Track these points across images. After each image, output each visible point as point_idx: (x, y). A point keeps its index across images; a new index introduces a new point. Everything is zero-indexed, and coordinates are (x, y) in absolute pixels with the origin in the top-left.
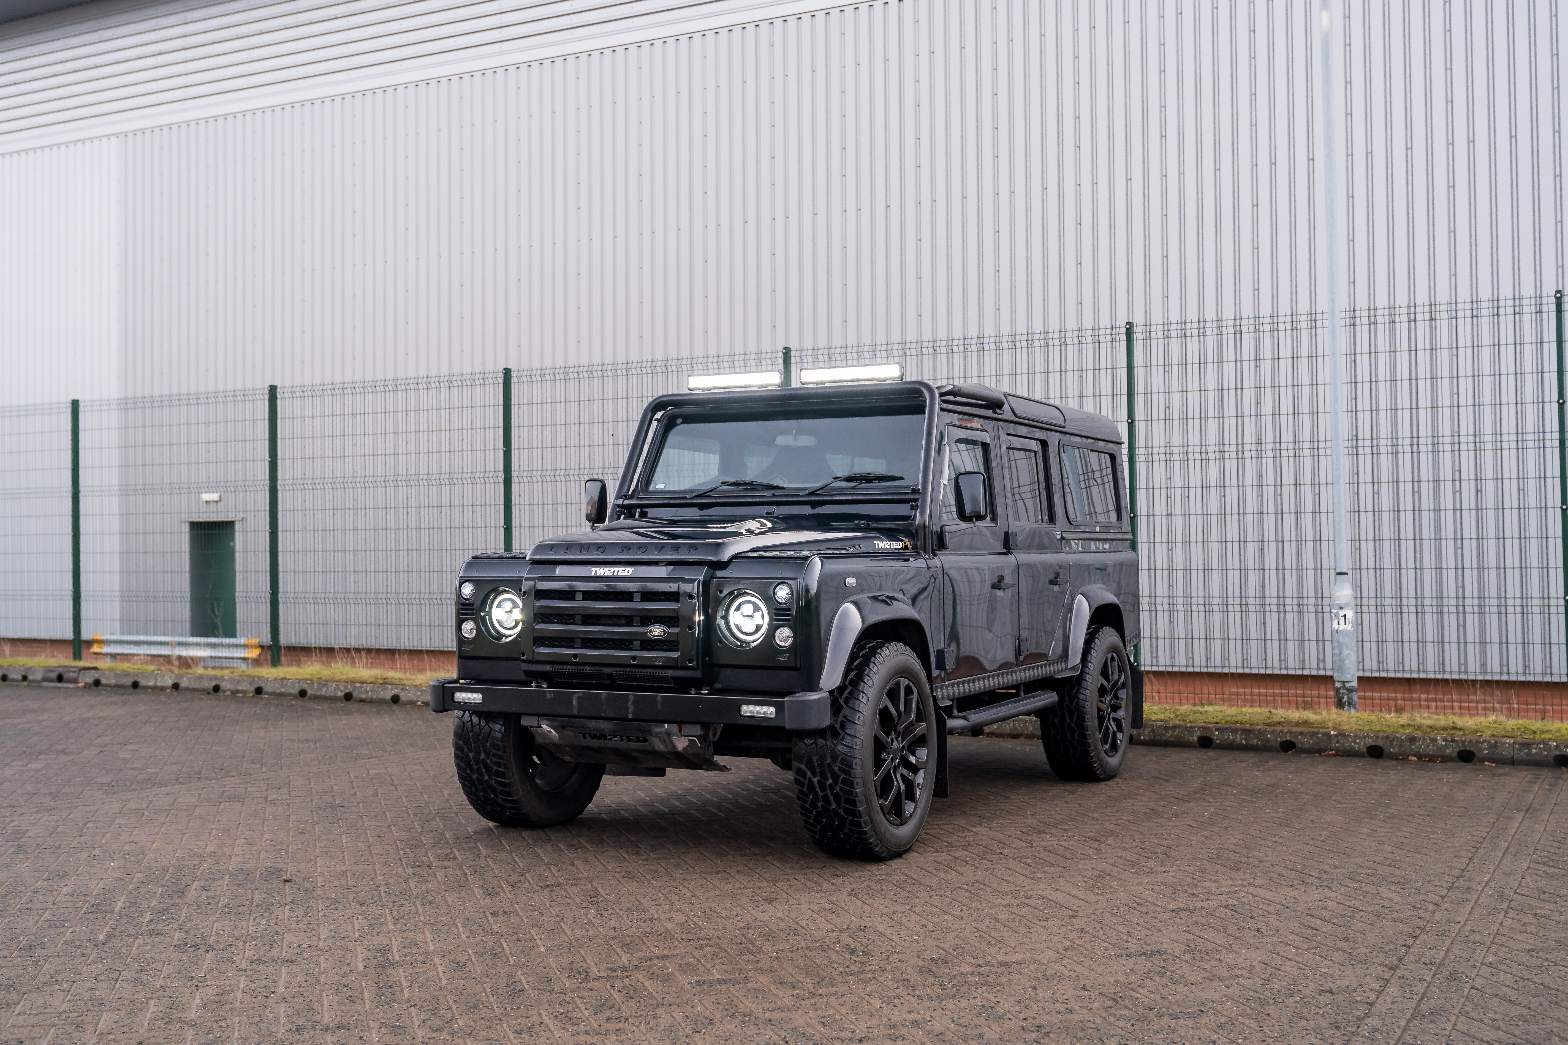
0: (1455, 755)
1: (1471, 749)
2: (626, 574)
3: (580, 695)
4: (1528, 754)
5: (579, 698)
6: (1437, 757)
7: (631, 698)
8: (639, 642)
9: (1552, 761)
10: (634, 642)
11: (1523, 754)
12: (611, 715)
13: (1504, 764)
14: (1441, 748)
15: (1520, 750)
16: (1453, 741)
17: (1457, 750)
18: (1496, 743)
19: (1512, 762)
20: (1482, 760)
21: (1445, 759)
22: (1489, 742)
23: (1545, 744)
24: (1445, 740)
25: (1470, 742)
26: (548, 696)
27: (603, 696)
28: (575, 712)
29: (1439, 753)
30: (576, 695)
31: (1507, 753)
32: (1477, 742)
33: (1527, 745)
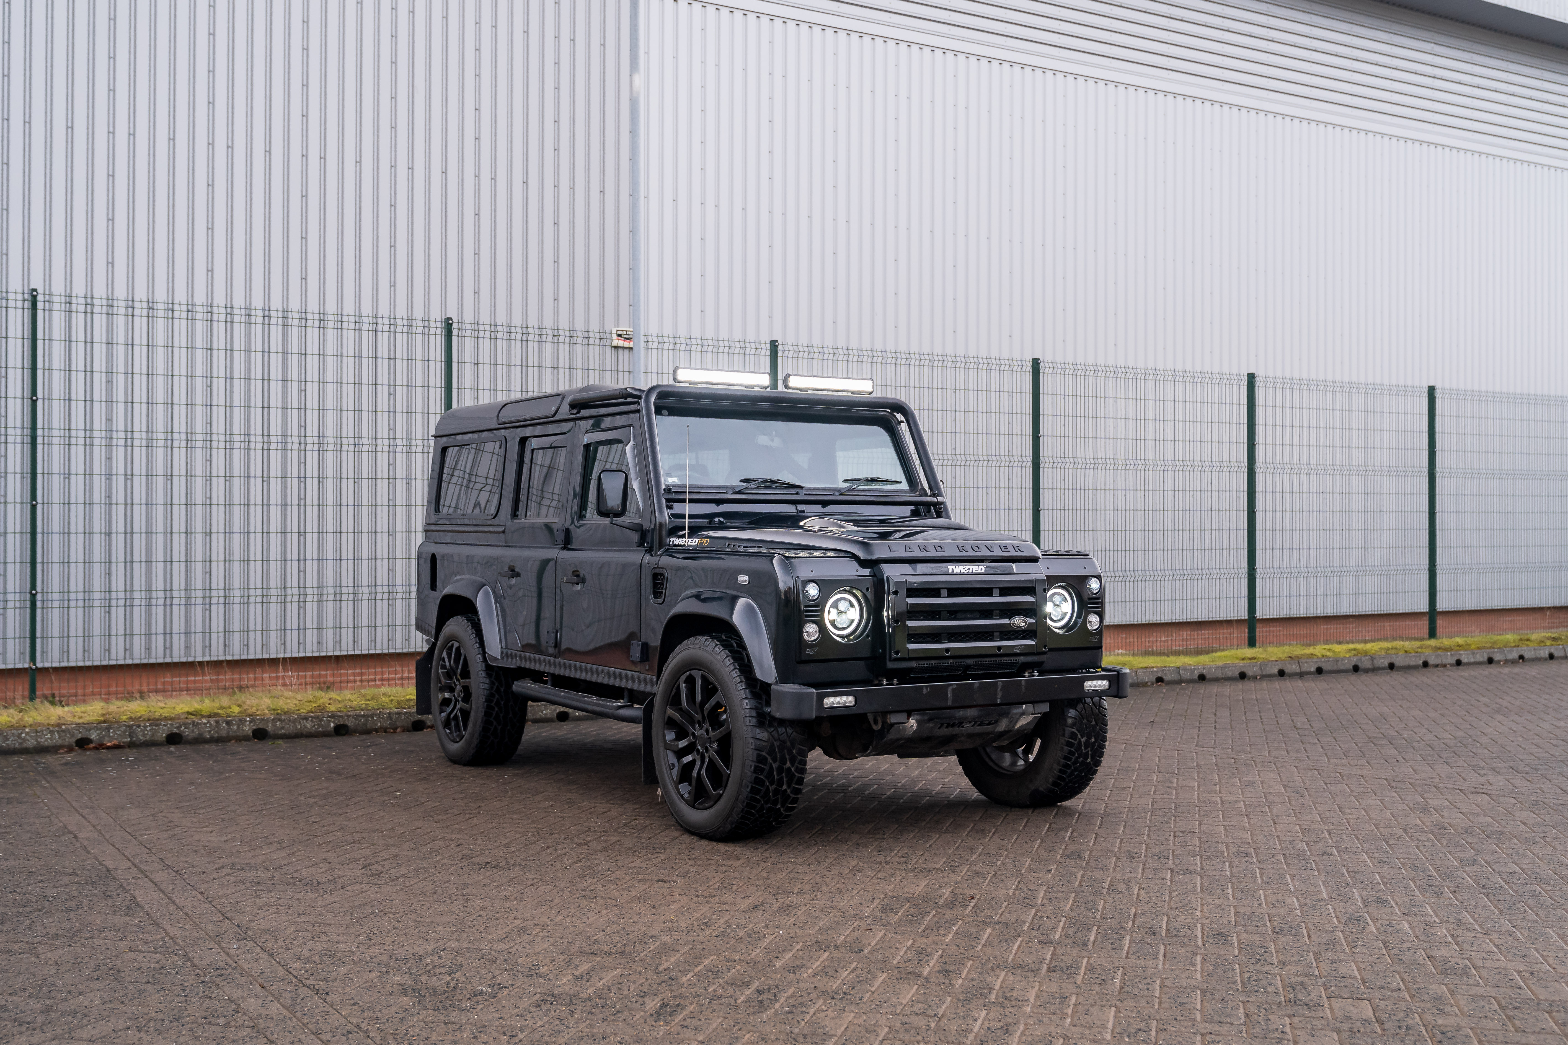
2: (980, 571)
3: (955, 687)
5: (953, 690)
7: (1000, 684)
8: (998, 634)
10: (995, 634)
12: (982, 703)
26: (925, 690)
27: (976, 686)
28: (950, 703)
30: (951, 688)
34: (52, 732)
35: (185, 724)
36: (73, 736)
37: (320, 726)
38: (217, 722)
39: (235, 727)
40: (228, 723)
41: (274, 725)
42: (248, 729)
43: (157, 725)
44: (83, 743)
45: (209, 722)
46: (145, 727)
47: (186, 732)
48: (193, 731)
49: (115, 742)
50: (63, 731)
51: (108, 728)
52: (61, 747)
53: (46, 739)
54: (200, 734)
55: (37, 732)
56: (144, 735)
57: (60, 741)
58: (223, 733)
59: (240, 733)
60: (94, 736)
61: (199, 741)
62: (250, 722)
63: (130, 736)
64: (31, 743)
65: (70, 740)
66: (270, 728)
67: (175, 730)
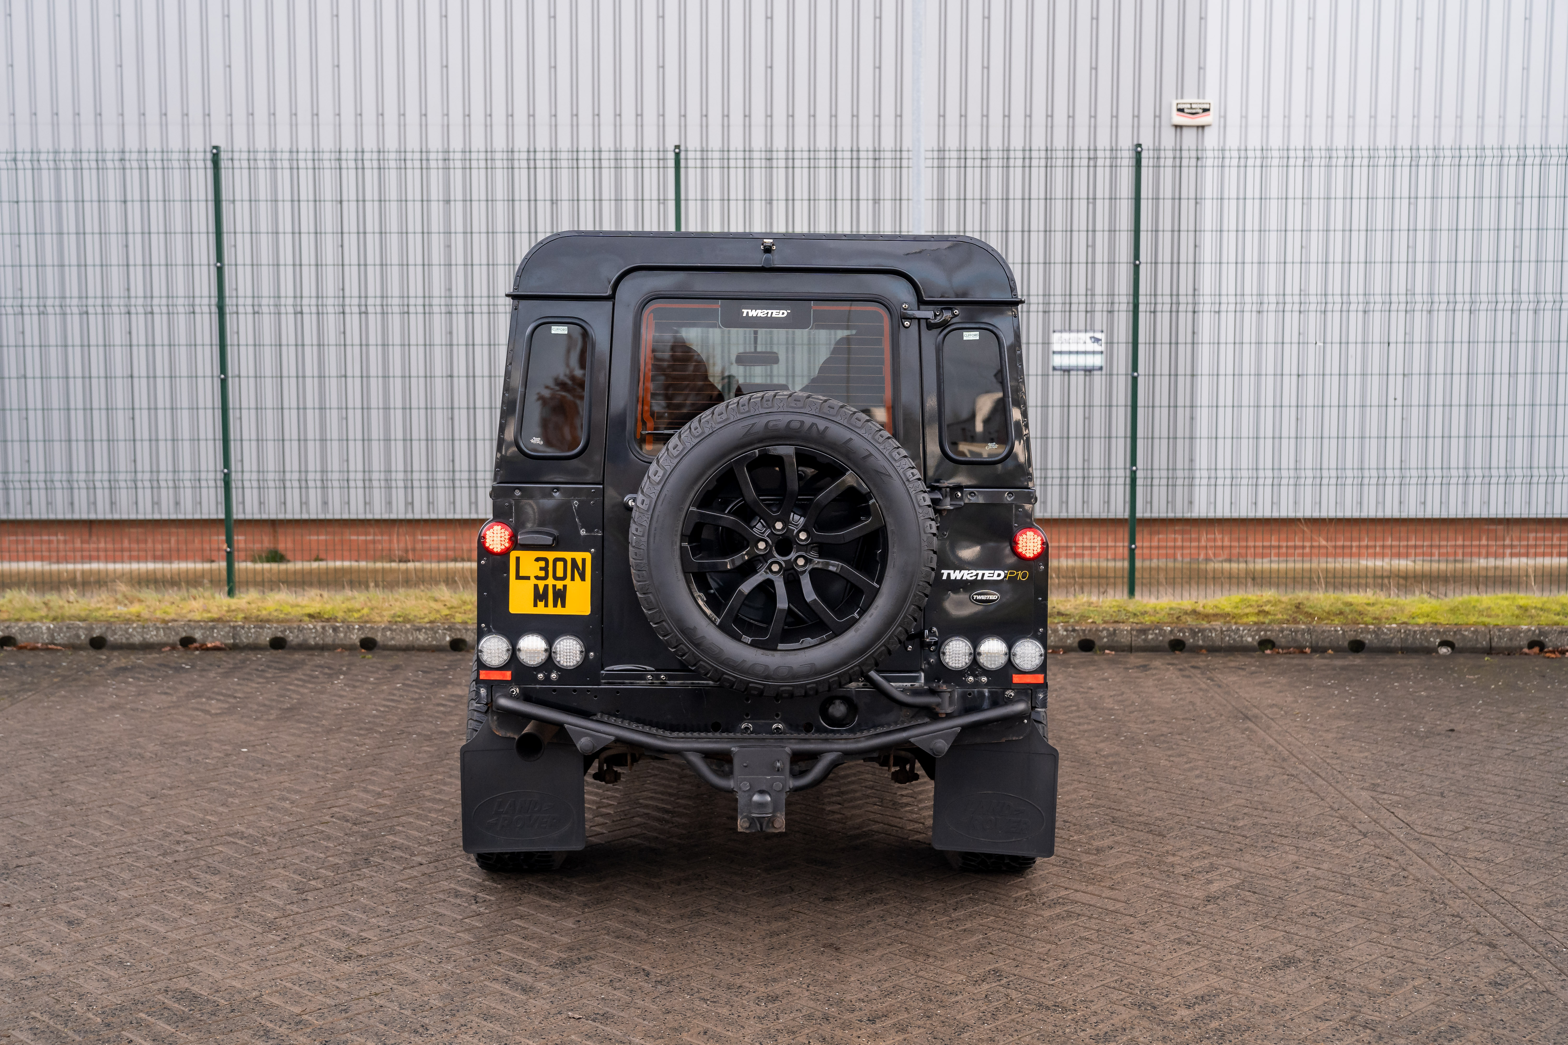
0: (1076, 645)
1: (1092, 638)
4: (1145, 640)
6: (1059, 647)
9: (1167, 645)
11: (1139, 641)
13: (1123, 651)
14: (1062, 639)
15: (1137, 636)
16: (1074, 630)
17: (1077, 640)
18: (1115, 630)
19: (1130, 649)
20: (1103, 648)
21: (1068, 650)
22: (1108, 630)
23: (1161, 630)
24: (1066, 630)
25: (1090, 630)
29: (1060, 644)
31: (1125, 640)
32: (1097, 630)
33: (1144, 631)
34: (157, 629)
35: (289, 628)
36: (177, 634)
37: (434, 638)
38: (323, 628)
39: (342, 635)
40: (335, 629)
41: (384, 635)
42: (355, 637)
43: (262, 628)
44: (187, 642)
45: (315, 627)
46: (249, 628)
47: (291, 637)
48: (297, 637)
49: (218, 644)
50: (169, 628)
51: (213, 628)
52: (165, 645)
53: (152, 636)
54: (305, 640)
55: (144, 627)
56: (247, 637)
57: (165, 639)
58: (329, 641)
59: (347, 642)
60: (198, 635)
61: (303, 647)
62: (359, 630)
63: (234, 638)
64: (137, 639)
65: (174, 638)
66: (379, 638)
67: (279, 634)
